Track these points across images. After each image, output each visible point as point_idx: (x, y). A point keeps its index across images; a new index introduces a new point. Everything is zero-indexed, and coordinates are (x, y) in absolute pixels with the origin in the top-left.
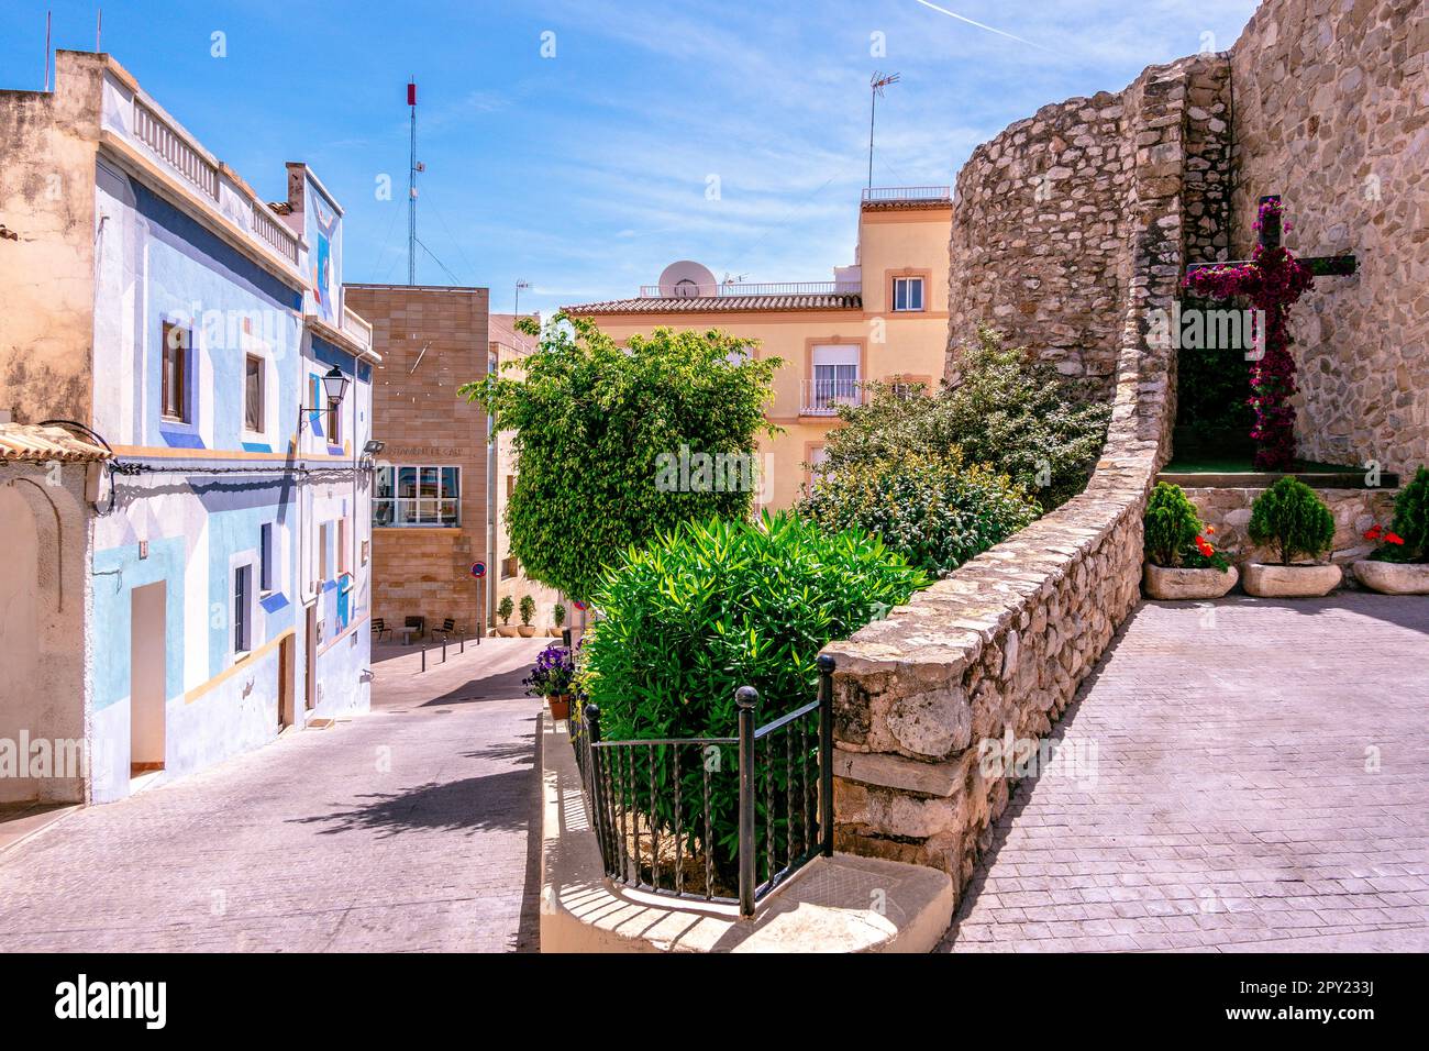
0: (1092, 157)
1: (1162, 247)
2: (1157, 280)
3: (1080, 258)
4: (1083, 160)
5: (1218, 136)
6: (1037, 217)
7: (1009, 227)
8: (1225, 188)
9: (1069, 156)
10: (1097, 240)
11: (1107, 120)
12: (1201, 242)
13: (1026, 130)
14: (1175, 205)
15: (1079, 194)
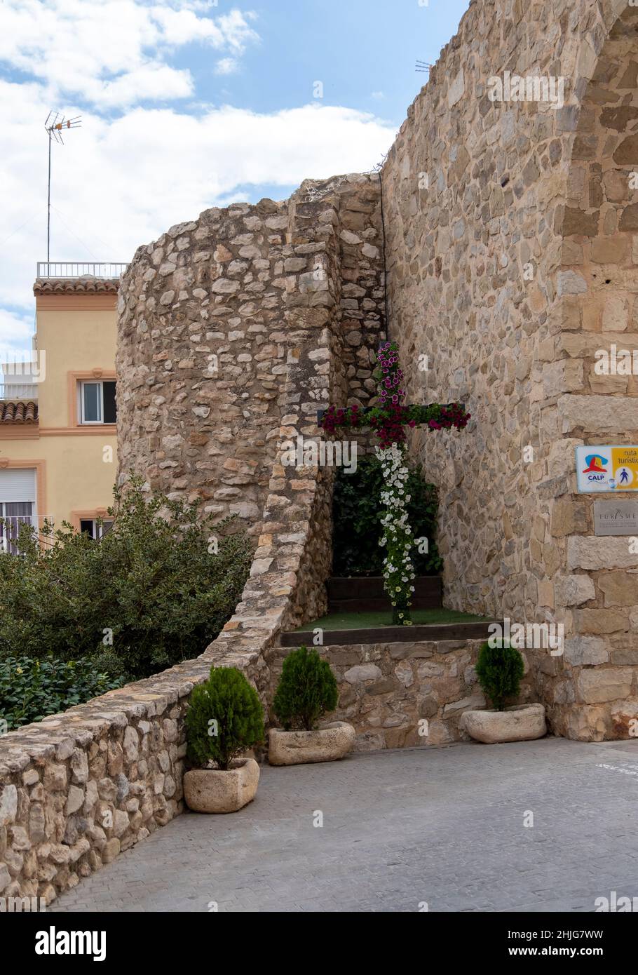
0: (259, 270)
1: (313, 383)
2: (307, 418)
3: (251, 383)
4: (250, 273)
5: (372, 261)
6: (204, 335)
7: (176, 345)
8: (382, 316)
9: (235, 267)
10: (267, 363)
11: (272, 230)
12: (361, 372)
13: (189, 234)
14: (324, 337)
15: (247, 310)
